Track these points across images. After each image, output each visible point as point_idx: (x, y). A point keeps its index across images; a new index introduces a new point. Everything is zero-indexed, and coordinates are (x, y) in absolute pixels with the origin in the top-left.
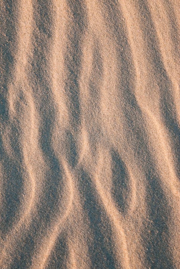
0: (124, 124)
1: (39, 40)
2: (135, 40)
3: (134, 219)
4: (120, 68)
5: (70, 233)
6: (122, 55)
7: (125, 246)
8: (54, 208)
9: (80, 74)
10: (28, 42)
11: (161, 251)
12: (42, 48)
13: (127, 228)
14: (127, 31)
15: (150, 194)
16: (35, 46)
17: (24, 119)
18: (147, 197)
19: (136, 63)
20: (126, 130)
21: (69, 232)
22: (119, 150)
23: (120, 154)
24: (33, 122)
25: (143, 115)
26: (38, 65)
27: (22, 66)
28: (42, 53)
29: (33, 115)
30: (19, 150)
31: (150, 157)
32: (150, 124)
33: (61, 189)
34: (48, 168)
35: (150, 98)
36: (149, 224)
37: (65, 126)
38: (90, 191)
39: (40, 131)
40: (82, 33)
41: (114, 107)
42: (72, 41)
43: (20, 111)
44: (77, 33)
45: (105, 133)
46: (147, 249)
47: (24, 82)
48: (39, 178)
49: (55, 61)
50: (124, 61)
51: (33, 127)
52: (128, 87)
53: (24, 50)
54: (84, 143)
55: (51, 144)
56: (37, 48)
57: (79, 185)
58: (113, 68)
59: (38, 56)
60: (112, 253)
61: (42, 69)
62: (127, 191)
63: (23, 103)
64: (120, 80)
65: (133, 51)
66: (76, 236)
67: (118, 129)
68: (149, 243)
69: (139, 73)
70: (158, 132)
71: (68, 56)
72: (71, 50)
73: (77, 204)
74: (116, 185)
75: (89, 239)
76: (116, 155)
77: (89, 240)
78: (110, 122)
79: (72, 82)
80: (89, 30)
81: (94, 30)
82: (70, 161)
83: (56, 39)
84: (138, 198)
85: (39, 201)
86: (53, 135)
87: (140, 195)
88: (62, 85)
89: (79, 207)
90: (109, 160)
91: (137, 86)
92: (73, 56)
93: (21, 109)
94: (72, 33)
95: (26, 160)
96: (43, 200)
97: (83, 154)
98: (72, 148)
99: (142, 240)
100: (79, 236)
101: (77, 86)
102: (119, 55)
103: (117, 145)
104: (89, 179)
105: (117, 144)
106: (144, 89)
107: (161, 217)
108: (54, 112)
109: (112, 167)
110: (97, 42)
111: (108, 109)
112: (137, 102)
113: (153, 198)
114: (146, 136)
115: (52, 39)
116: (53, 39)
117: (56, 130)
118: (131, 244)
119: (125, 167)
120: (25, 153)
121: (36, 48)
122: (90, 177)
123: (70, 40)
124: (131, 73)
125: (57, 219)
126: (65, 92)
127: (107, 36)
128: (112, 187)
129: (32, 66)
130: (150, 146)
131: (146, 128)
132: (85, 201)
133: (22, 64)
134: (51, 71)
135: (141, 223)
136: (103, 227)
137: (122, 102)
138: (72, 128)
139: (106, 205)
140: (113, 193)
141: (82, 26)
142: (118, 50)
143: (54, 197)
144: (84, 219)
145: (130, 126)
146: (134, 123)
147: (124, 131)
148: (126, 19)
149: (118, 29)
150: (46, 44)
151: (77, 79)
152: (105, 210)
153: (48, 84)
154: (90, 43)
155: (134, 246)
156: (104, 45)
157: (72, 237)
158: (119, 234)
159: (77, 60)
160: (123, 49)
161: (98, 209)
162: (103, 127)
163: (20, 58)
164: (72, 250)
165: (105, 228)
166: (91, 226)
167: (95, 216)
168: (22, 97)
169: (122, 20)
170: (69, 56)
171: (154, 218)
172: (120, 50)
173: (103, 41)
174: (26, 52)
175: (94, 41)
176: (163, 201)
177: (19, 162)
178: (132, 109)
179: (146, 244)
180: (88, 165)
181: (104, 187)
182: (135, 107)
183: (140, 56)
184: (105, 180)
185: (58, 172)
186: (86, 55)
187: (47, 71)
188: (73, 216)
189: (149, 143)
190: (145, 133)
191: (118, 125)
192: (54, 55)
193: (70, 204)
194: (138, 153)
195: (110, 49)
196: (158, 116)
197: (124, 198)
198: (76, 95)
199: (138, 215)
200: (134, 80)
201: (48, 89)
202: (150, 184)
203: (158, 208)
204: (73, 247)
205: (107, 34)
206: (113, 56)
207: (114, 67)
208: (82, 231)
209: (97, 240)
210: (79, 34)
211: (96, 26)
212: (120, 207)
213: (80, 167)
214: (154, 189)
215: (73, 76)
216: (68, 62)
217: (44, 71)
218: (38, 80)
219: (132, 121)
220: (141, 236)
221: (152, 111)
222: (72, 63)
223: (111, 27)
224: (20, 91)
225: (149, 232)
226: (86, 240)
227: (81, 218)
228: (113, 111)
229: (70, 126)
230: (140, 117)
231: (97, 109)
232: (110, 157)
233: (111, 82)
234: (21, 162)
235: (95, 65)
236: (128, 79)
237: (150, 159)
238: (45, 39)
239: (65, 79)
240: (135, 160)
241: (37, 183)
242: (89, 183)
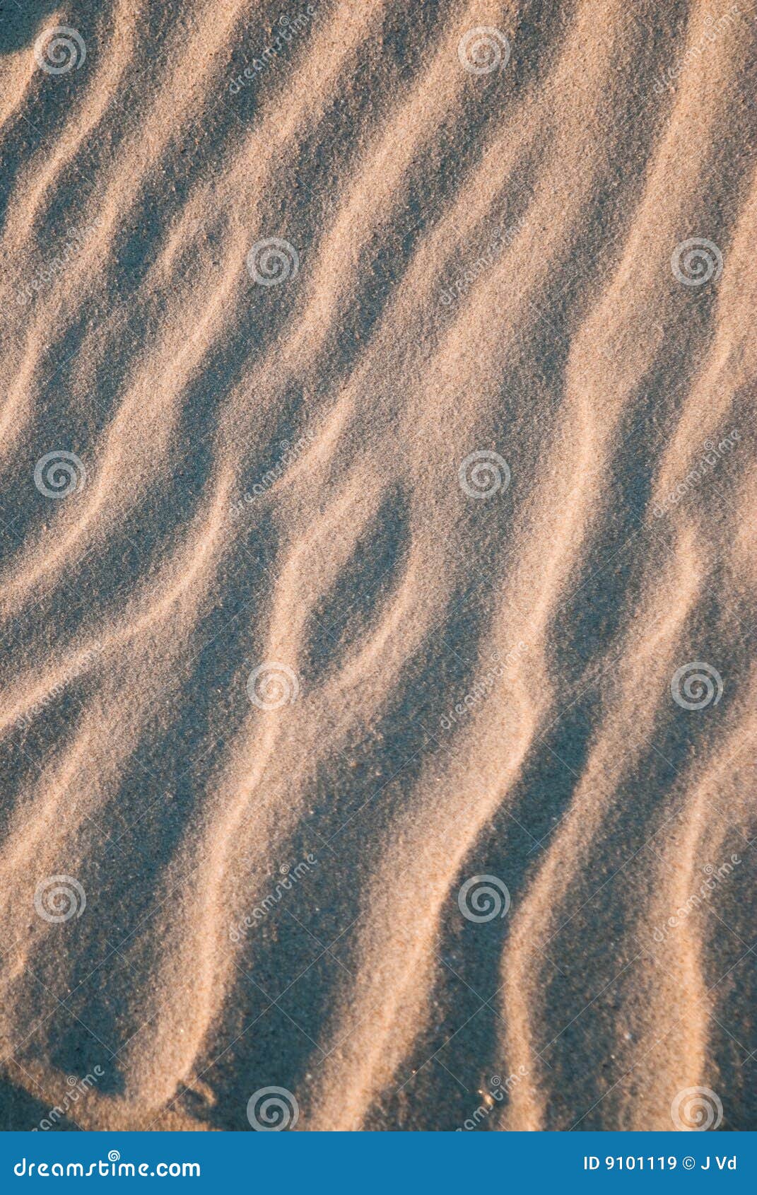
0: (482, 417)
1: (367, 77)
2: (671, 166)
3: (329, 712)
4: (571, 242)
5: (110, 684)
6: (601, 202)
7: (251, 781)
8: (111, 597)
9: (435, 222)
10: (328, 72)
11: (352, 834)
12: (362, 106)
13: (292, 729)
14: (663, 130)
15: (429, 657)
16: (343, 89)
17: (184, 304)
18: (413, 659)
19: (635, 239)
20: (477, 438)
21: (112, 680)
22: (420, 492)
23: (413, 505)
24: (205, 321)
25: (561, 409)
26: (319, 154)
27: (271, 142)
28: (355, 120)
29: (217, 299)
30: (113, 392)
31: (503, 543)
32: (566, 445)
33: (167, 549)
34: (168, 472)
35: (615, 365)
36: (366, 741)
37: (294, 366)
38: (251, 585)
39: (208, 354)
40: (515, 95)
41: (482, 355)
42: (466, 111)
43: (187, 275)
44: (498, 90)
45: (405, 427)
46: (312, 812)
47: (249, 191)
48: (121, 494)
49: (380, 157)
50: (599, 223)
51: (195, 338)
52: (565, 309)
53: (304, 95)
54: (324, 437)
55: (221, 404)
56: (346, 101)
57: (229, 554)
58: (551, 235)
59: (337, 126)
60: (202, 786)
61: (327, 168)
62: (364, 622)
63: (209, 254)
64: (551, 277)
65: (647, 202)
66: (122, 701)
67: (454, 426)
68: (330, 796)
69: (627, 275)
70: (575, 476)
71: (429, 155)
72: (447, 138)
73: (185, 607)
74: (339, 594)
75: (157, 721)
76: (399, 502)
77: (153, 725)
78: (443, 397)
79: (397, 240)
80: (543, 90)
81: (559, 98)
82: (246, 473)
83: (420, 89)
84: (385, 654)
85: (78, 559)
86: (245, 379)
87: (395, 648)
88: (361, 237)
89: (187, 620)
90: (368, 510)
91: (595, 315)
92: (444, 159)
93: (194, 272)
94: (483, 85)
95: (119, 425)
96: (92, 561)
97: (299, 469)
98: (278, 440)
99: (315, 780)
100: (131, 703)
101: (406, 256)
102: (594, 199)
103: (420, 476)
104: (272, 547)
105: (422, 470)
106: (612, 329)
107: (420, 733)
108: (288, 312)
109: (363, 537)
110: (546, 135)
111: (463, 355)
112: (567, 363)
113: (432, 669)
114: (532, 477)
115: (409, 87)
116: (413, 87)
117: (262, 370)
118: (274, 780)
119: (405, 547)
120: (128, 405)
121: (343, 96)
122: (277, 543)
123: (463, 105)
124: (600, 267)
125: (101, 632)
126: (355, 262)
127: (588, 127)
128: (324, 594)
129: (301, 150)
130: (524, 512)
131: (547, 452)
132: (215, 608)
133: (272, 136)
134: (351, 185)
135: (345, 729)
136: (223, 702)
137: (516, 348)
138: (315, 379)
139: (274, 639)
140: (317, 614)
141: (529, 71)
142: (600, 181)
143: (131, 563)
144: (180, 660)
145: (497, 431)
146: (515, 425)
147: (469, 440)
148: (683, 91)
149: (639, 114)
150: (381, 95)
151: (418, 235)
152: (263, 656)
153: (320, 223)
154: (524, 133)
155: (279, 788)
156: (564, 154)
157: (110, 697)
158: (257, 739)
159: (451, 173)
160: (619, 185)
161: (243, 644)
162: (413, 407)
163: (277, 114)
164: (86, 738)
165: (227, 706)
166: (186, 688)
167: (219, 662)
168: (215, 237)
169: (669, 91)
170: (432, 155)
171: (396, 728)
172: (605, 183)
173: (565, 140)
174: (306, 103)
175: (539, 132)
176: (457, 689)
177: (92, 426)
178: (537, 380)
179: (319, 796)
180: (295, 503)
181: (303, 585)
182: (549, 378)
183: (659, 222)
184: (317, 568)
185: (190, 496)
186: (489, 166)
187: (339, 182)
188: (153, 638)
189: (528, 501)
190: (532, 466)
191: (463, 416)
192: (388, 136)
193: (167, 603)
194: (473, 521)
195: (575, 170)
196: (604, 428)
197: (342, 640)
198: (387, 283)
199: (352, 704)
200: (598, 291)
201: (312, 237)
202: (449, 626)
203: (427, 705)
204: (95, 727)
205: (593, 121)
206: (573, 195)
207: (557, 229)
208: (152, 693)
209: (181, 733)
210: (505, 93)
211: (571, 85)
212: (313, 662)
213: (266, 504)
214: (453, 644)
215: (411, 219)
216: (418, 171)
217: (331, 179)
218: (293, 199)
219: (514, 419)
220: (320, 766)
221: (595, 404)
222: (431, 178)
223: (617, 102)
224: (222, 214)
225: (352, 764)
226: (146, 722)
227: (173, 650)
228: (472, 366)
229: (313, 371)
230: (548, 414)
231: (428, 345)
232: (375, 504)
233: (519, 278)
234: (97, 427)
235: (500, 209)
236: (578, 284)
237: (499, 551)
238: (388, 78)
239: (379, 221)
240: (449, 537)
241: (106, 505)
242: (262, 560)
